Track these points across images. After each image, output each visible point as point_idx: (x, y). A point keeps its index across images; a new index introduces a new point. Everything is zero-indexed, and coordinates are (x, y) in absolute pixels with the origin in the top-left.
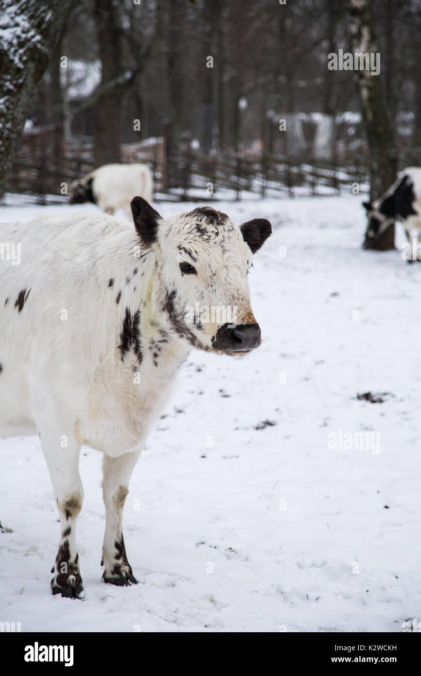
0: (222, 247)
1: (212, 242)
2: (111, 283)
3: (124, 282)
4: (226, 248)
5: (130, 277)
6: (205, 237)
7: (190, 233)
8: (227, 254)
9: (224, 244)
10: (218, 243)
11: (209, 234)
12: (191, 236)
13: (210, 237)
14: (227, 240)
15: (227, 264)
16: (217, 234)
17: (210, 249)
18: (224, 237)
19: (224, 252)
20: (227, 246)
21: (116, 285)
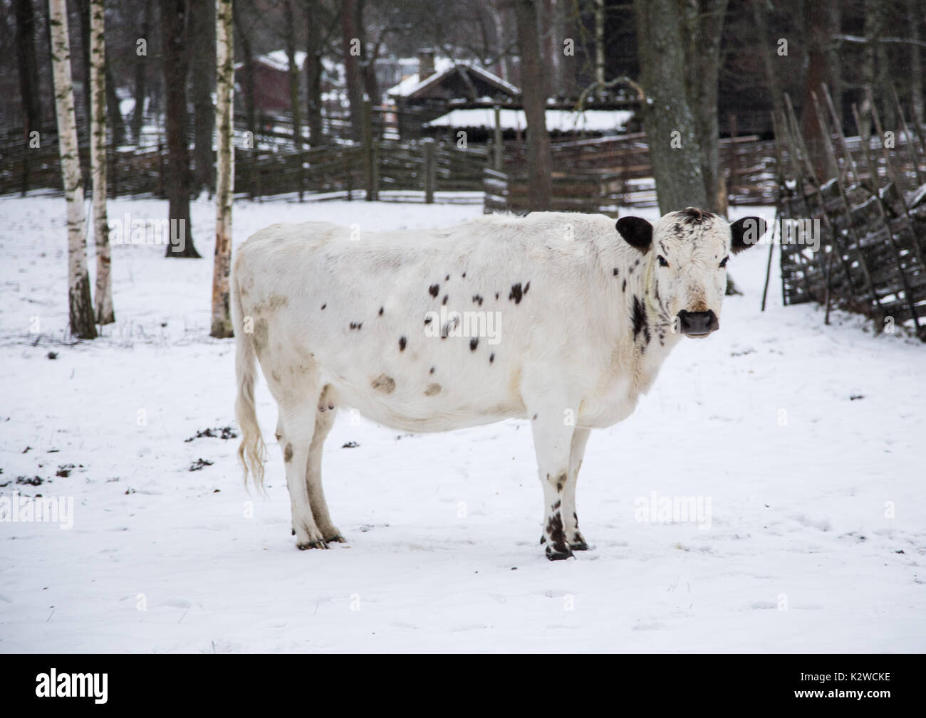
0: (694, 244)
1: (684, 240)
2: (616, 272)
3: (627, 271)
4: (697, 245)
5: (633, 267)
6: (680, 235)
7: (669, 231)
8: (697, 250)
9: (696, 241)
10: (690, 241)
11: (684, 232)
12: (670, 233)
13: (684, 235)
14: (699, 239)
15: (694, 259)
16: (692, 232)
17: (682, 246)
18: (697, 235)
19: (694, 248)
20: (698, 243)
21: (620, 274)
